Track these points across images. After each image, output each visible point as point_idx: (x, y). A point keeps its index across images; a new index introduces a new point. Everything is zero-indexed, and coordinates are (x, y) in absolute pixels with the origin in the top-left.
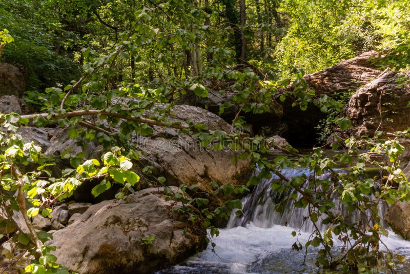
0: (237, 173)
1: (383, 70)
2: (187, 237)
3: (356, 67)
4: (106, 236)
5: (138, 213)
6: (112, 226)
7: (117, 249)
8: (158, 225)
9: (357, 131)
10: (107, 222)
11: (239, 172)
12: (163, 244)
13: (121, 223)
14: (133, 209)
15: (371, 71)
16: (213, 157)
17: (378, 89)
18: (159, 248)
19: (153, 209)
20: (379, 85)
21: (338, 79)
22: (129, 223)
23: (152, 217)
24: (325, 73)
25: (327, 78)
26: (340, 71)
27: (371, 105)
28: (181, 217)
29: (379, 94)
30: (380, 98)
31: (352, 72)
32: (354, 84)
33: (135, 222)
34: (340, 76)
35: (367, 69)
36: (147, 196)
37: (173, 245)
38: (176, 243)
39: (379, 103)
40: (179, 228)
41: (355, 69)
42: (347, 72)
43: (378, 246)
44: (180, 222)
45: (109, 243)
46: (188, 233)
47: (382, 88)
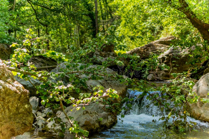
0: (121, 93)
1: (171, 46)
2: (112, 118)
3: (159, 44)
4: (86, 118)
5: (93, 110)
6: (86, 114)
7: (91, 123)
8: (102, 114)
9: (160, 73)
10: (84, 113)
11: (122, 93)
12: (105, 121)
13: (89, 113)
14: (91, 108)
15: (165, 46)
16: (111, 87)
17: (170, 55)
18: (104, 122)
19: (98, 108)
20: (170, 53)
21: (151, 50)
22: (91, 113)
23: (98, 111)
24: (145, 47)
25: (146, 49)
26: (152, 46)
27: (167, 62)
28: (109, 110)
29: (170, 57)
30: (171, 59)
31: (157, 47)
32: (158, 52)
33: (94, 113)
34: (152, 49)
35: (164, 45)
36: (94, 103)
37: (108, 121)
38: (109, 121)
39: (170, 61)
40: (109, 115)
41: (158, 45)
42: (155, 47)
43: (186, 119)
44: (109, 113)
45: (88, 121)
46: (112, 117)
47: (171, 54)
